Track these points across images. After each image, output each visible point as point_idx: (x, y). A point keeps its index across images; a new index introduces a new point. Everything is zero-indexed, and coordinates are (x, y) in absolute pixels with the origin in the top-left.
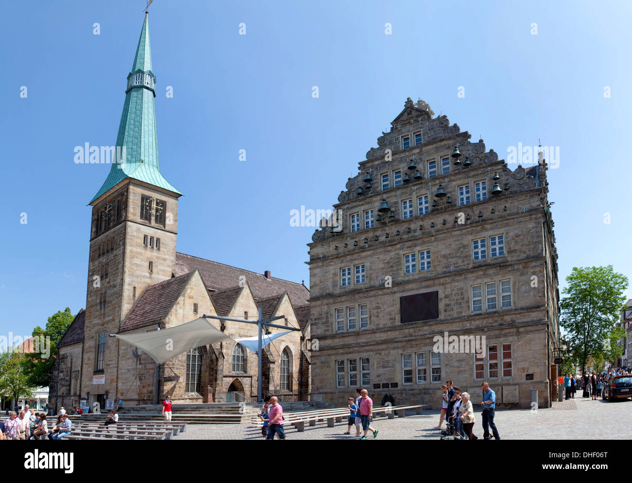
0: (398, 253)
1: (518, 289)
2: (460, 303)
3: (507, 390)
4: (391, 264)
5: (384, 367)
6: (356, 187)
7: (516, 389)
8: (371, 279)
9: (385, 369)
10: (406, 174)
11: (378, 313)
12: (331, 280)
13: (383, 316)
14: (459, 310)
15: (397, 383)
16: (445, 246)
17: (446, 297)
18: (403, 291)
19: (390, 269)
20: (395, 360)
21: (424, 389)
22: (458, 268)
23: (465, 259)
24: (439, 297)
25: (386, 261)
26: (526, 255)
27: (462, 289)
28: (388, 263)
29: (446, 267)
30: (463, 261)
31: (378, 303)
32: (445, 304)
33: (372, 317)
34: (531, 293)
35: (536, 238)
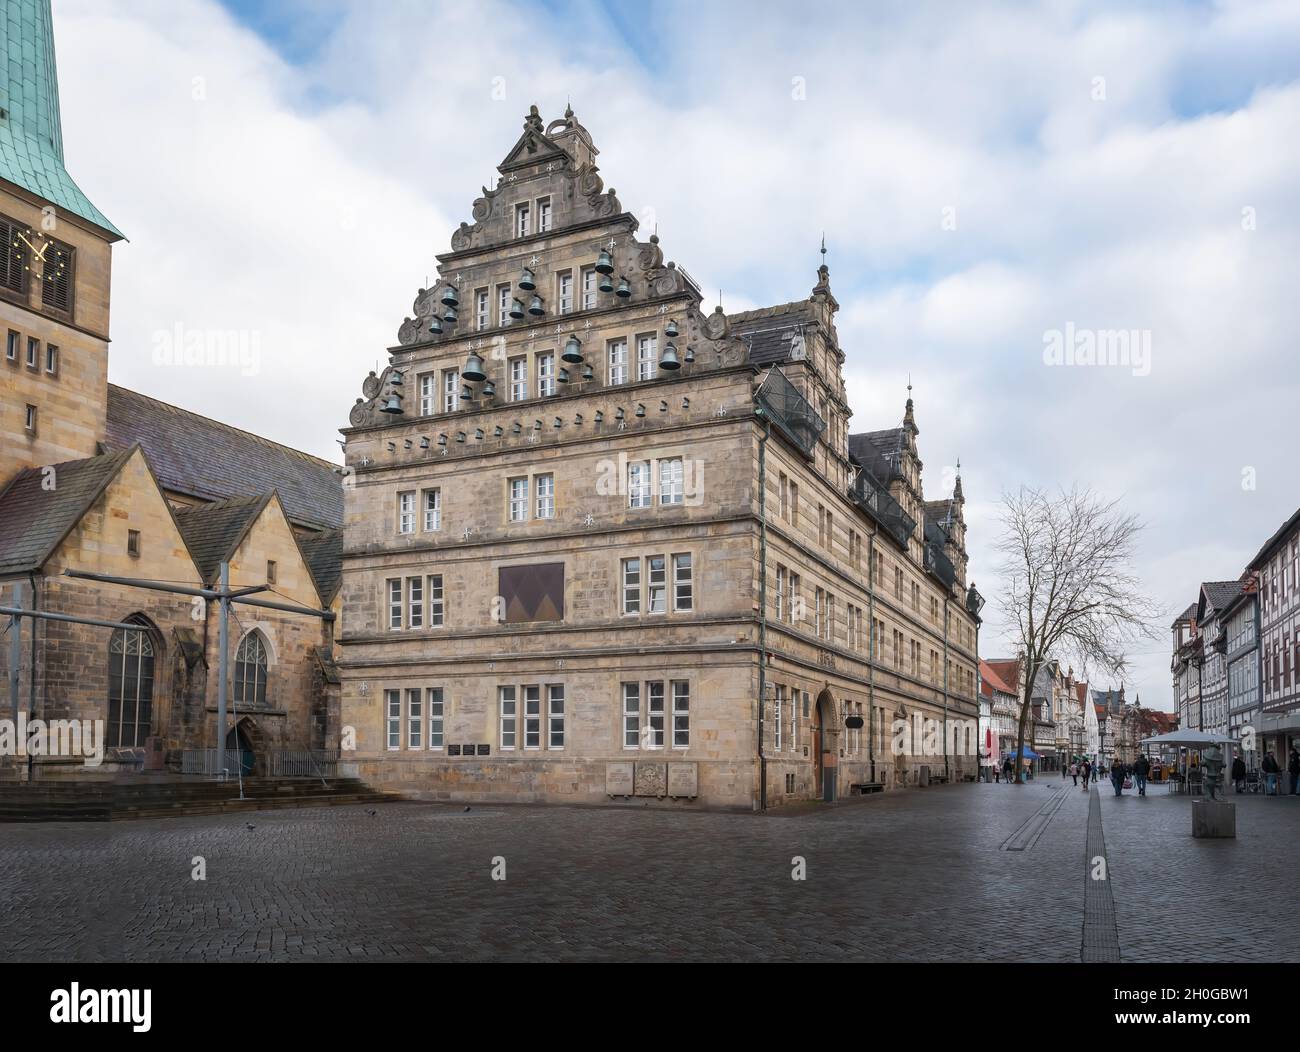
0: (499, 476)
1: (703, 575)
2: (601, 594)
3: (675, 771)
4: (485, 497)
5: (468, 711)
6: (431, 313)
7: (691, 771)
8: (450, 523)
9: (469, 716)
10: (516, 299)
11: (460, 597)
12: (381, 517)
13: (470, 606)
14: (600, 607)
15: (488, 746)
16: (578, 471)
17: (577, 578)
18: (504, 557)
19: (484, 508)
20: (486, 698)
21: (534, 761)
22: (600, 521)
23: (612, 504)
24: (566, 577)
25: (477, 489)
26: (720, 507)
27: (605, 564)
28: (481, 493)
29: (579, 516)
30: (610, 508)
31: (461, 577)
32: (575, 592)
33: (450, 605)
34: (727, 587)
35: (739, 473)
